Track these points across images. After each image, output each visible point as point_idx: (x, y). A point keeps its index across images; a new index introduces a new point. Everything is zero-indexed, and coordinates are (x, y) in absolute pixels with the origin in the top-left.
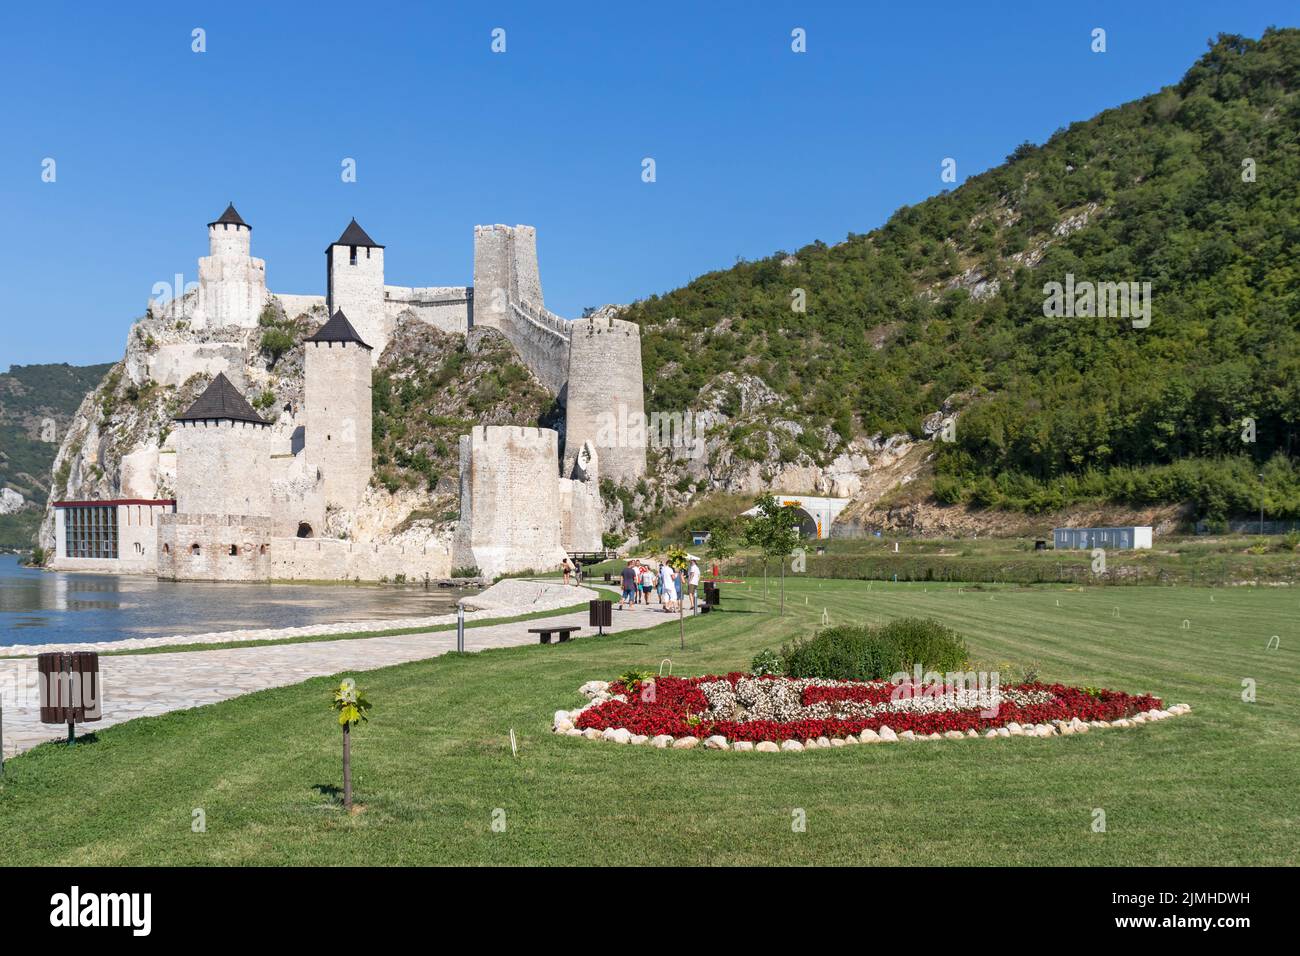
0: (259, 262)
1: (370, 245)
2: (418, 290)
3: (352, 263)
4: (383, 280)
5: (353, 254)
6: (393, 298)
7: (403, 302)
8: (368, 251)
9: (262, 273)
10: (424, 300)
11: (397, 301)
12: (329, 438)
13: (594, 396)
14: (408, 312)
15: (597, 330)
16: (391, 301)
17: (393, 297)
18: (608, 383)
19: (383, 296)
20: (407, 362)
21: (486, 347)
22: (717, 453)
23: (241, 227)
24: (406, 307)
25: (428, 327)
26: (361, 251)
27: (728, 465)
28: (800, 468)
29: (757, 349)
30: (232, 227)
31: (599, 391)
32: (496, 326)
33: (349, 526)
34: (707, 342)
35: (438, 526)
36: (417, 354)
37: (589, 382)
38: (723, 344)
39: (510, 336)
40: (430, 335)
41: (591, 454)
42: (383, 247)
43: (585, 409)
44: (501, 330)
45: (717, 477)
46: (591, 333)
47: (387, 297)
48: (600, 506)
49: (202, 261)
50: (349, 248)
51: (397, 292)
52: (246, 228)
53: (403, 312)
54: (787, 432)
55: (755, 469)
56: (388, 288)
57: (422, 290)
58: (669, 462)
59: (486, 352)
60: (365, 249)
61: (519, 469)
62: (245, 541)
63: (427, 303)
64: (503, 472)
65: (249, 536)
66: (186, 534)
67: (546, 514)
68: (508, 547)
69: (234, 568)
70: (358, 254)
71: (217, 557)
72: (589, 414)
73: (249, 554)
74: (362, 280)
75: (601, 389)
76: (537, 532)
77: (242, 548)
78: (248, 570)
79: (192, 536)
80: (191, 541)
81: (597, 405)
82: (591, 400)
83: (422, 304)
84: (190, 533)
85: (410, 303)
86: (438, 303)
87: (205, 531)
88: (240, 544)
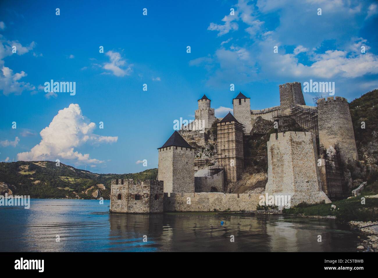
1: (245, 98)
3: (240, 104)
6: (254, 113)
8: (245, 100)
11: (255, 114)
12: (226, 156)
13: (330, 127)
14: (259, 117)
18: (337, 121)
19: (250, 113)
21: (286, 123)
23: (207, 100)
24: (259, 115)
25: (266, 121)
26: (243, 100)
30: (204, 100)
31: (332, 125)
36: (262, 129)
37: (328, 122)
40: (267, 123)
42: (250, 98)
43: (327, 133)
47: (252, 113)
49: (196, 111)
50: (238, 100)
52: (209, 100)
56: (252, 111)
57: (264, 110)
59: (285, 124)
61: (295, 152)
62: (144, 192)
63: (265, 113)
64: (288, 154)
65: (147, 190)
66: (116, 189)
67: (313, 174)
68: (293, 192)
69: (138, 206)
70: (241, 101)
71: (128, 201)
72: (329, 135)
73: (146, 199)
74: (244, 109)
75: (334, 124)
76: (308, 184)
77: (142, 196)
78: (145, 207)
79: (118, 190)
80: (118, 193)
81: (332, 131)
82: (330, 129)
83: (264, 114)
84: (118, 189)
85: (260, 114)
86: (269, 112)
87: (124, 188)
88: (141, 194)
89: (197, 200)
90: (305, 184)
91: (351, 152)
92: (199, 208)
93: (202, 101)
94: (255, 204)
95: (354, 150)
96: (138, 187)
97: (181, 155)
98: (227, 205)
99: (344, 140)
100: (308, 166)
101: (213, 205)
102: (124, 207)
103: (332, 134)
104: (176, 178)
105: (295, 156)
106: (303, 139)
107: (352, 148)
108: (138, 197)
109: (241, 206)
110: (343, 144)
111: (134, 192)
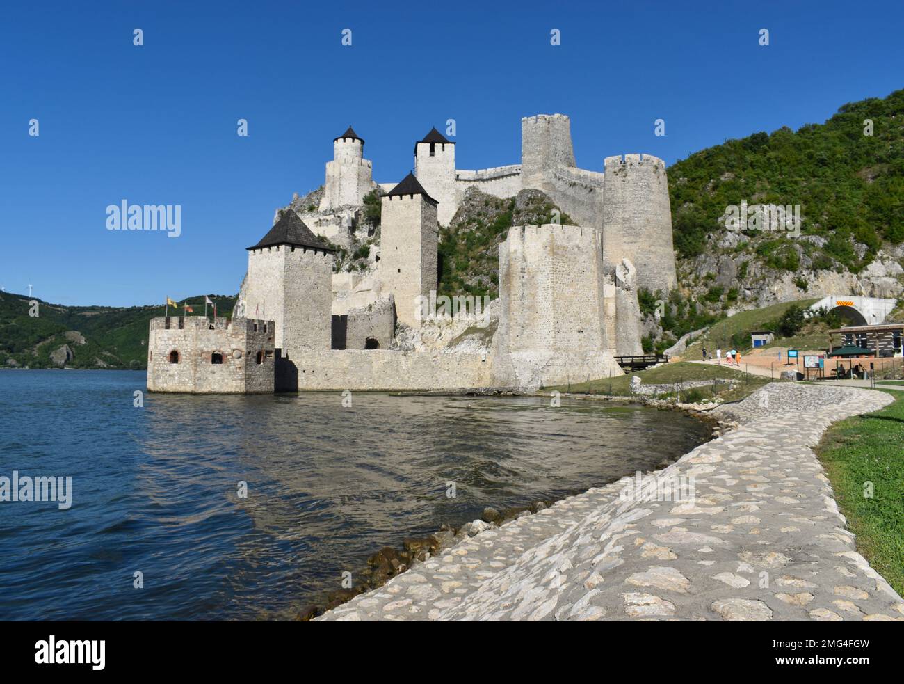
0: (366, 162)
1: (444, 141)
2: (480, 172)
3: (431, 155)
4: (454, 166)
5: (432, 150)
6: (462, 178)
7: (470, 181)
8: (443, 146)
9: (370, 170)
10: (485, 178)
11: (465, 180)
12: (399, 271)
13: (628, 220)
14: (473, 188)
15: (628, 164)
16: (461, 180)
17: (460, 177)
18: (642, 208)
19: (453, 177)
20: (471, 221)
21: (532, 204)
22: (745, 265)
23: (356, 140)
24: (471, 184)
25: (489, 196)
26: (438, 146)
27: (759, 275)
28: (834, 275)
29: (763, 189)
30: (349, 140)
31: (632, 215)
32: (539, 189)
33: (413, 342)
34: (715, 188)
35: (487, 339)
36: (479, 214)
37: (623, 208)
38: (732, 186)
39: (551, 194)
40: (489, 201)
41: (629, 267)
42: (454, 143)
43: (619, 231)
44: (544, 191)
45: (748, 286)
46: (624, 166)
47: (457, 178)
48: (640, 315)
49: (327, 164)
50: (429, 144)
51: (465, 174)
52: (359, 141)
53: (470, 188)
54: (813, 245)
55: (788, 277)
56: (458, 172)
57: (483, 171)
58: (697, 277)
59: (531, 207)
60: (441, 145)
61: (561, 269)
62: (234, 346)
63: (487, 180)
64: (544, 271)
65: (239, 341)
66: (166, 339)
67: (591, 316)
68: (550, 351)
69: (218, 378)
70: (436, 148)
71: (196, 365)
72: (624, 236)
73: (238, 362)
74: (439, 166)
75: (635, 213)
76: (581, 335)
77: (229, 355)
78: (236, 380)
79: (171, 342)
80: (170, 349)
81: (631, 228)
82: (626, 223)
83: (484, 180)
84: (169, 339)
85: (475, 181)
86: (495, 178)
87: (185, 336)
88: (226, 350)
89: (345, 366)
90: (576, 335)
91: (664, 272)
92: (349, 382)
93: (345, 141)
94: (469, 374)
95: (670, 269)
96: (219, 336)
97: (302, 264)
98: (411, 376)
99: (653, 249)
100: (584, 298)
101: (380, 377)
102: (187, 379)
103: (630, 234)
104: (291, 317)
105: (559, 276)
106: (577, 242)
107: (666, 265)
108: (217, 358)
109: (441, 379)
110: (651, 256)
111: (210, 346)
